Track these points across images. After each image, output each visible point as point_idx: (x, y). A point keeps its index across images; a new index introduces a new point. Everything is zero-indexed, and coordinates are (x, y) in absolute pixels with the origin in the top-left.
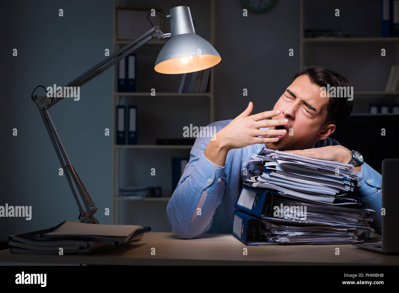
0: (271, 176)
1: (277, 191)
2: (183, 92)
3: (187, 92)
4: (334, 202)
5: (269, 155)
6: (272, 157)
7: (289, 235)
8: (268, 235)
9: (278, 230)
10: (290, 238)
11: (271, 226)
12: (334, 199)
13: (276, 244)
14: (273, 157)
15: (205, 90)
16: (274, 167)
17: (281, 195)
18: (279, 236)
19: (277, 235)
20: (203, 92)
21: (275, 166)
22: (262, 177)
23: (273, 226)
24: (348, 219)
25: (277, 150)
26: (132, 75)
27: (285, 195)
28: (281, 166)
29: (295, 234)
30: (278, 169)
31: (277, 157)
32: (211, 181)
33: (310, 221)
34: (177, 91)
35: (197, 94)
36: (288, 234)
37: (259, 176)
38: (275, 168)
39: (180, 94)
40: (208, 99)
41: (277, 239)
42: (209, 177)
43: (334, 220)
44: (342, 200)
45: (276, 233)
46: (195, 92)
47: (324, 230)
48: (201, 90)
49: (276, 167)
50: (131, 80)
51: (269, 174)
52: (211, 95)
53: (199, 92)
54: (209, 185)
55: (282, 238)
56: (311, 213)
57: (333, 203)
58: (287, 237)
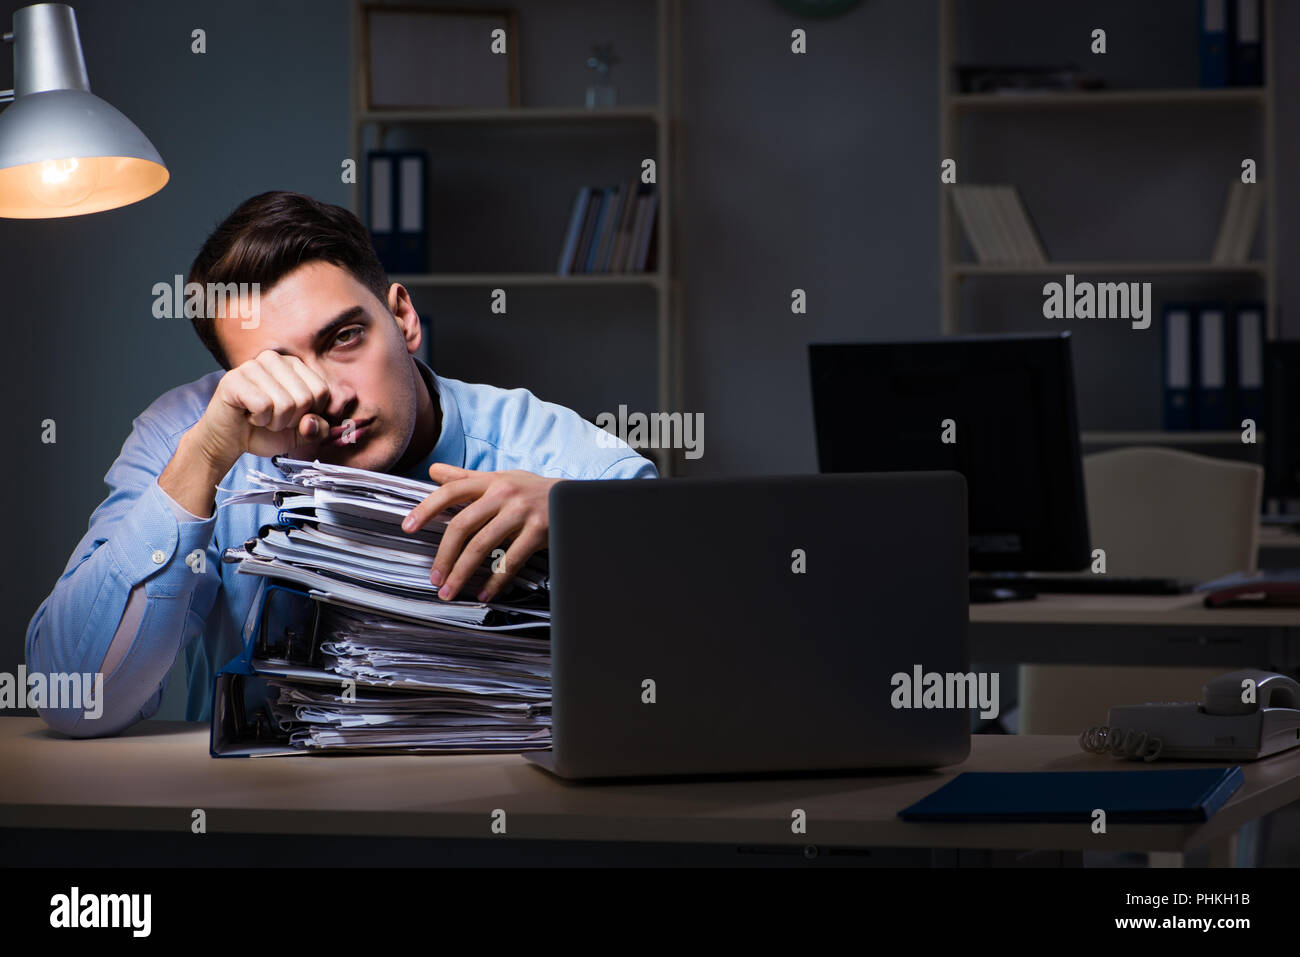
0: (294, 540)
1: (305, 588)
2: (573, 271)
3: (584, 271)
4: (486, 622)
5: (295, 476)
6: (302, 480)
7: (343, 723)
8: (286, 725)
9: (312, 710)
10: (347, 732)
11: (291, 697)
12: (487, 611)
13: (305, 752)
14: (306, 483)
15: (641, 264)
16: (310, 511)
17: (315, 597)
18: (312, 727)
19: (309, 724)
20: (635, 271)
21: (314, 508)
22: (266, 544)
23: (296, 695)
24: (537, 674)
25: (317, 461)
26: (411, 220)
27: (331, 598)
28: (333, 509)
29: (362, 720)
30: (322, 517)
31: (315, 482)
32: (161, 557)
33: (408, 680)
34: (553, 269)
35: (617, 278)
36: (339, 720)
37: (258, 540)
38: (313, 515)
39: (563, 276)
40: (651, 292)
41: (309, 736)
42: (158, 546)
43: (495, 675)
44: (515, 614)
45: (305, 718)
46: (610, 272)
47: (457, 708)
48: (630, 266)
49: (317, 511)
50: (411, 235)
51: (287, 533)
52: (661, 280)
53: (623, 271)
54: (154, 570)
55: (322, 734)
56: (413, 656)
57: (483, 625)
58: (337, 731)
